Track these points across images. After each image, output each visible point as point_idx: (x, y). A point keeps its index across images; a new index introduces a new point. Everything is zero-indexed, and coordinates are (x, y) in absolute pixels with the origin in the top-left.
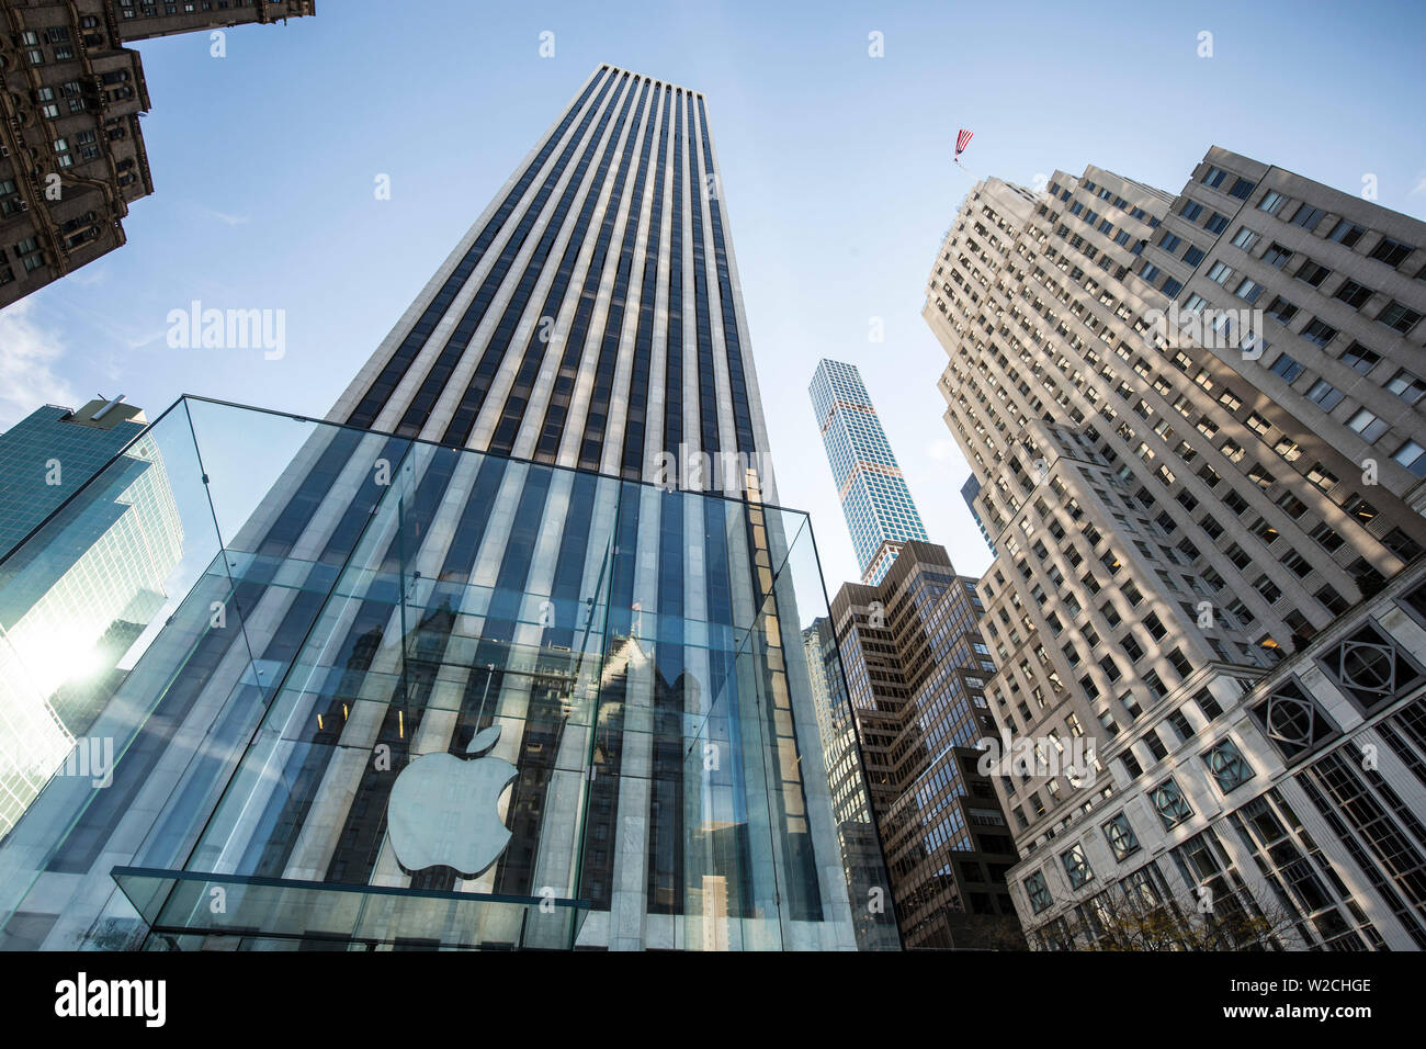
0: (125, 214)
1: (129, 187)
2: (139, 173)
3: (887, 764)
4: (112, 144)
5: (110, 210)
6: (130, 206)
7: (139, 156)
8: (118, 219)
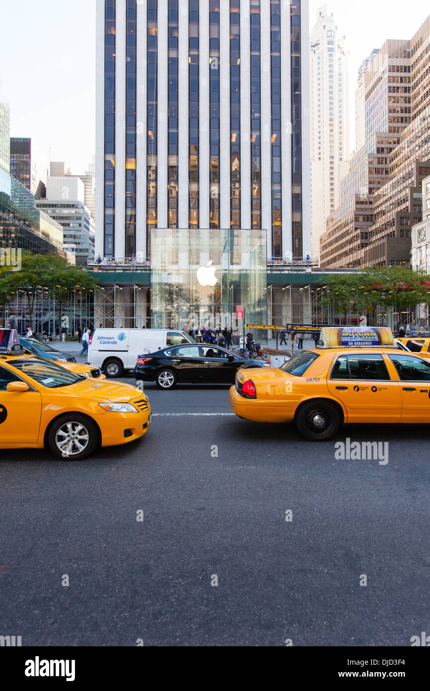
3: (386, 163)
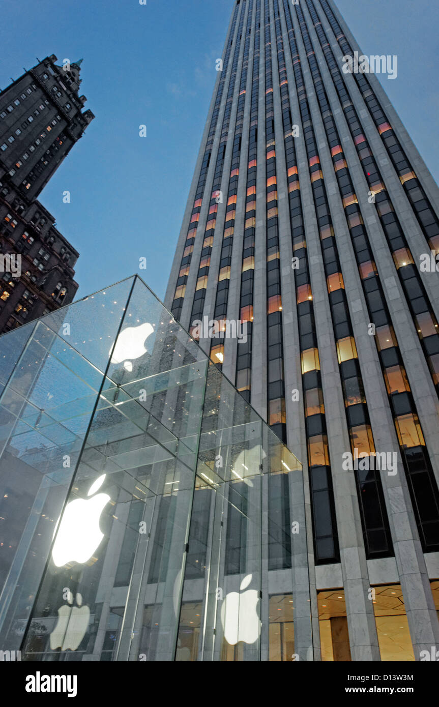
0: (73, 274)
1: (70, 260)
2: (69, 251)
4: (52, 247)
5: (65, 275)
6: (74, 268)
7: (65, 244)
8: (71, 279)
